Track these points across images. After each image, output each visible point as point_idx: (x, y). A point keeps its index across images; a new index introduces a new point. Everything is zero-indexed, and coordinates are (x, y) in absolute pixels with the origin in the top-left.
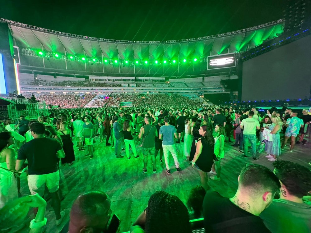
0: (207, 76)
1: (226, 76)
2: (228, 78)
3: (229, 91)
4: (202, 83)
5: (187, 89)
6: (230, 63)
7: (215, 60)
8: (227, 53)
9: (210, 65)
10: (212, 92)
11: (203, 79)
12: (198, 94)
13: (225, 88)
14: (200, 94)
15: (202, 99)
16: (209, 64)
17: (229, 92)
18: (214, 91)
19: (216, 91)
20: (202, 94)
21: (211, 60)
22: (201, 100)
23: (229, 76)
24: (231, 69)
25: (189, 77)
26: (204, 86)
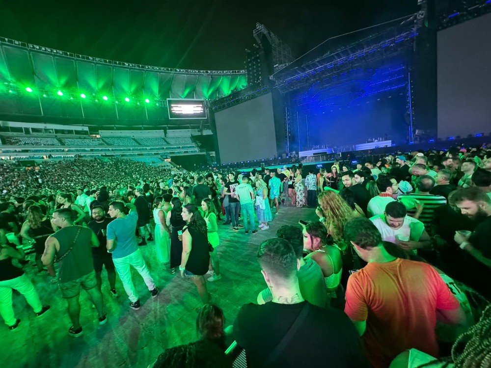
0: (170, 128)
1: (197, 130)
2: (199, 134)
3: (204, 151)
4: (163, 139)
5: (140, 150)
6: (199, 112)
7: (179, 106)
8: (193, 98)
9: (173, 112)
10: (181, 152)
11: (165, 133)
12: (161, 156)
13: (198, 146)
14: (164, 157)
15: (169, 164)
16: (171, 111)
17: (204, 153)
18: (185, 152)
19: (187, 152)
20: (166, 156)
21: (172, 105)
22: (167, 166)
23: (201, 131)
24: (202, 121)
25: (140, 129)
26: (168, 143)
